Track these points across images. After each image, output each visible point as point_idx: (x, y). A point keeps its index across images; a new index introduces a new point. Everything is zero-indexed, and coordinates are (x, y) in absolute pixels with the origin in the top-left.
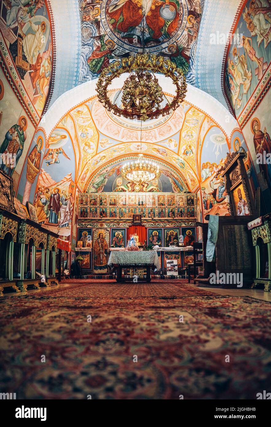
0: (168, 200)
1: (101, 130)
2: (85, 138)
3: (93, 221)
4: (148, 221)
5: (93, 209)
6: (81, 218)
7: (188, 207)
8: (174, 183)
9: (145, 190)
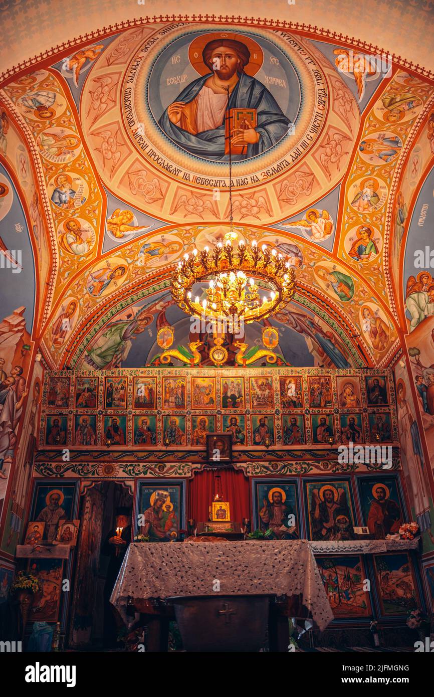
0: (312, 391)
1: (112, 184)
2: (65, 206)
3: (83, 458)
4: (251, 456)
5: (84, 421)
6: (48, 448)
7: (370, 410)
8: (318, 352)
9: (241, 362)
